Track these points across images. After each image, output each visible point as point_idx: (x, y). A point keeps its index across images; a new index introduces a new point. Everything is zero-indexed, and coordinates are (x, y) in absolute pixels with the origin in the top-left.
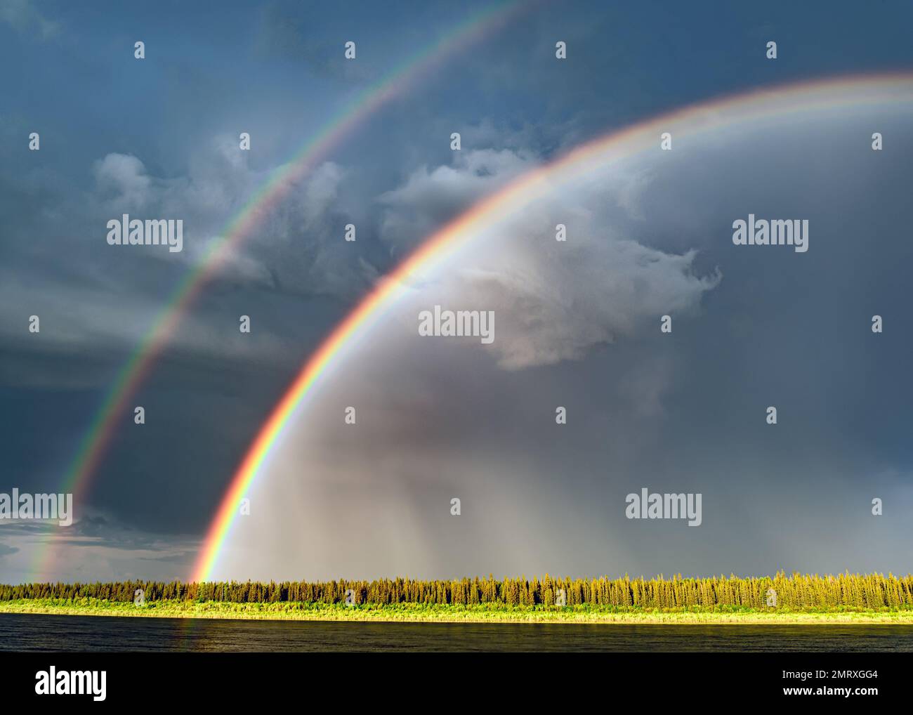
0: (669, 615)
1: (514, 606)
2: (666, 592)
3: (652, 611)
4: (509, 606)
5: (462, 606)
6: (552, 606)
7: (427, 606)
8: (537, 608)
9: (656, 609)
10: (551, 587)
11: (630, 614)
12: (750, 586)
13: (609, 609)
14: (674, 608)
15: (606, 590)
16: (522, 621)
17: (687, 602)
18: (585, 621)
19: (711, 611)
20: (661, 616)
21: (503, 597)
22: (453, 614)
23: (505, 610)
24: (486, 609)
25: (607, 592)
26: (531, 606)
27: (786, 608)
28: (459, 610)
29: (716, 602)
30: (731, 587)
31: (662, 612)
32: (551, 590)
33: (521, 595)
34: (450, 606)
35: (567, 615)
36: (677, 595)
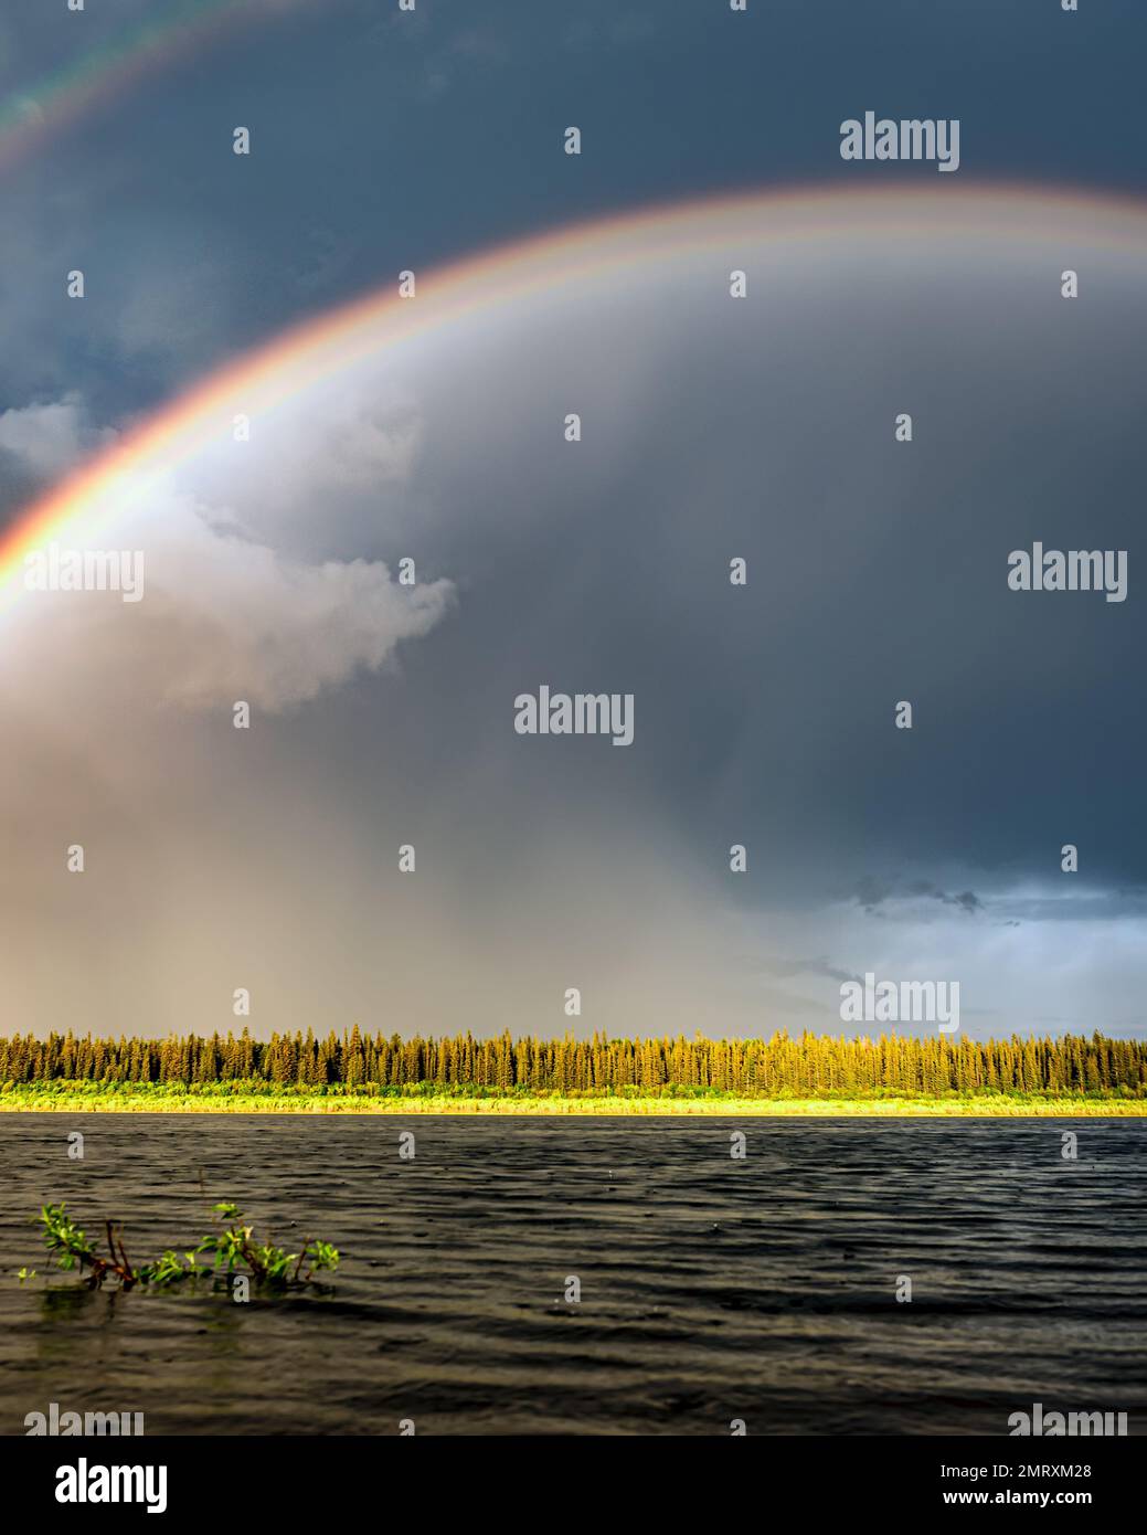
0: (580, 1101)
1: (285, 1086)
2: (578, 1060)
3: (549, 1095)
4: (276, 1086)
5: (181, 1086)
6: (360, 1087)
7: (107, 1085)
8: (330, 1090)
9: (557, 1092)
10: (363, 1051)
11: (508, 1099)
12: (728, 1054)
13: (470, 1092)
14: (590, 1091)
15: (467, 1056)
16: (298, 1111)
17: (614, 1080)
18: (422, 1111)
19: (656, 1095)
20: (566, 1103)
21: (265, 1069)
22: (160, 1100)
23: (268, 1093)
24: (228, 1093)
25: (468, 1060)
26: (320, 1086)
27: (787, 1091)
28: (174, 1094)
29: (666, 1081)
30: (694, 1054)
31: (567, 1097)
32: (360, 1055)
33: (302, 1066)
34: (156, 1086)
35: (388, 1100)
36: (597, 1067)
